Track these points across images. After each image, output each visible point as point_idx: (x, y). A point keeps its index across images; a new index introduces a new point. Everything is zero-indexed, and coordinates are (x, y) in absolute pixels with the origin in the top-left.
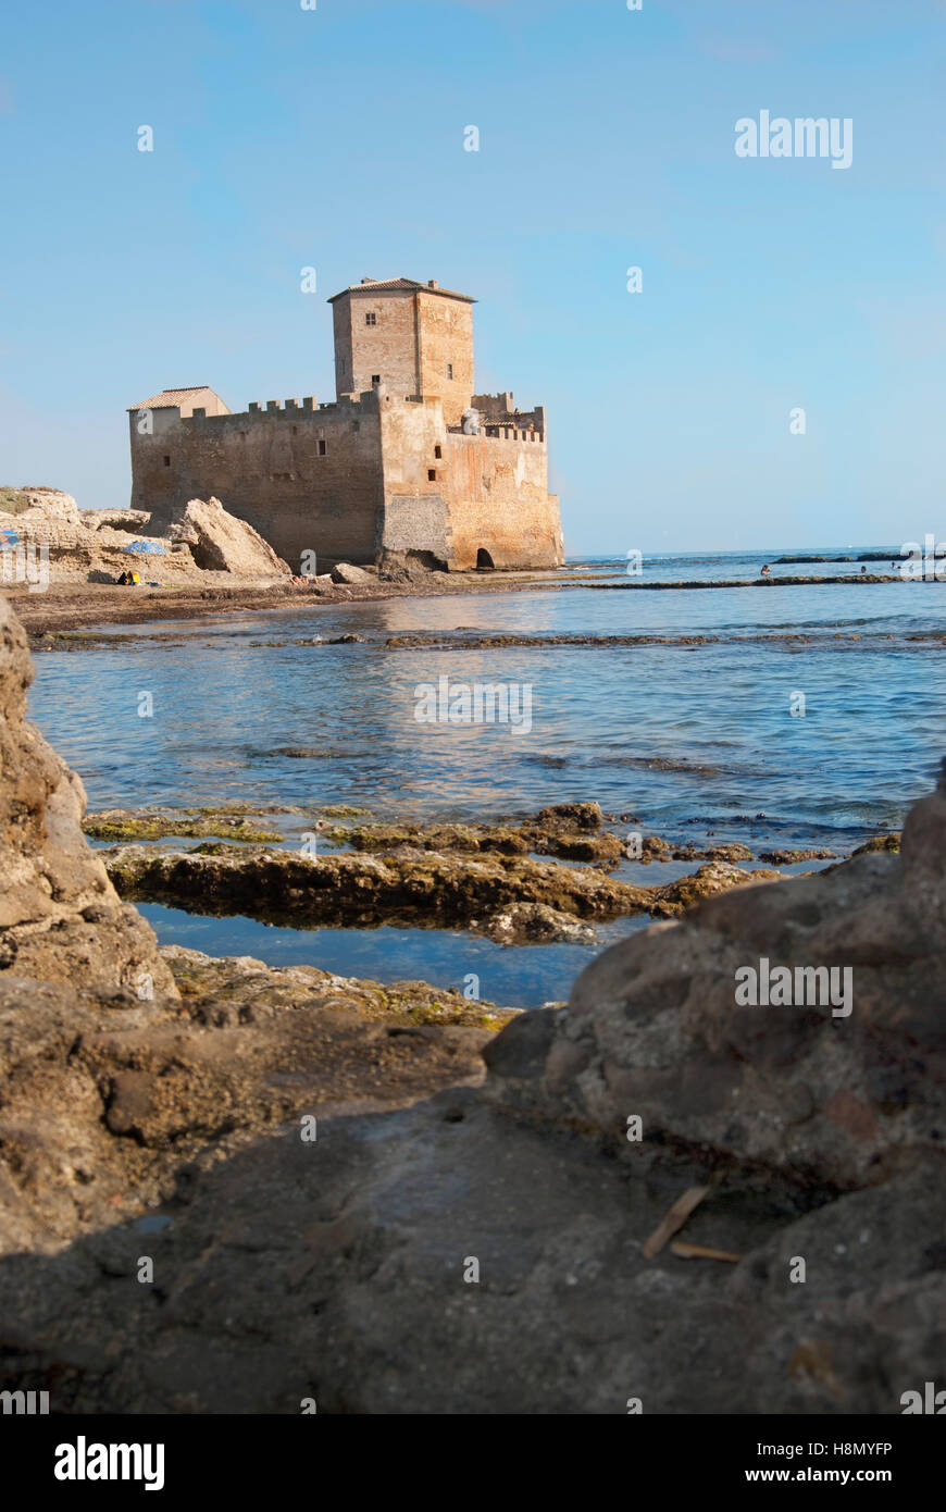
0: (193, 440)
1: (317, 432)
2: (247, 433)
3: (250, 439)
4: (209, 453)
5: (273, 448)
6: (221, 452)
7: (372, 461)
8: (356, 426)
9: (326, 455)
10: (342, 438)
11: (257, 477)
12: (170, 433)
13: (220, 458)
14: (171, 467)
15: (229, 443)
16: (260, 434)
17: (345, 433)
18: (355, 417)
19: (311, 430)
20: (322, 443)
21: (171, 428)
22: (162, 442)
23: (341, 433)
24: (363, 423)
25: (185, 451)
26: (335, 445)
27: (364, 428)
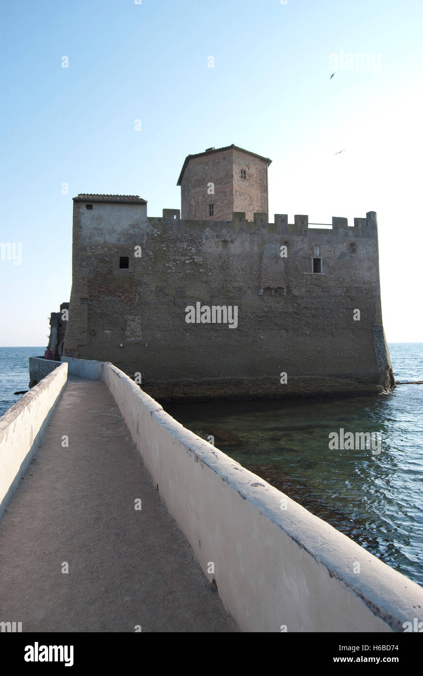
0: (162, 242)
1: (312, 249)
2: (232, 241)
3: (235, 248)
4: (183, 258)
5: (265, 261)
6: (198, 259)
7: (369, 283)
8: (353, 247)
9: (322, 273)
10: (339, 258)
11: (240, 289)
12: (131, 231)
13: (195, 264)
14: (130, 270)
15: (210, 251)
16: (247, 244)
17: (342, 253)
18: (353, 240)
19: (306, 246)
20: (317, 262)
21: (133, 226)
22: (119, 240)
23: (338, 254)
24: (360, 246)
25: (151, 253)
26: (332, 264)
27: (361, 251)
